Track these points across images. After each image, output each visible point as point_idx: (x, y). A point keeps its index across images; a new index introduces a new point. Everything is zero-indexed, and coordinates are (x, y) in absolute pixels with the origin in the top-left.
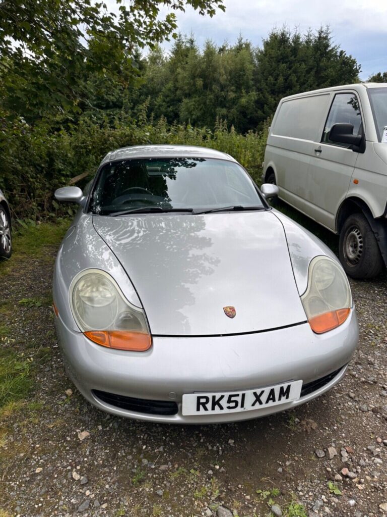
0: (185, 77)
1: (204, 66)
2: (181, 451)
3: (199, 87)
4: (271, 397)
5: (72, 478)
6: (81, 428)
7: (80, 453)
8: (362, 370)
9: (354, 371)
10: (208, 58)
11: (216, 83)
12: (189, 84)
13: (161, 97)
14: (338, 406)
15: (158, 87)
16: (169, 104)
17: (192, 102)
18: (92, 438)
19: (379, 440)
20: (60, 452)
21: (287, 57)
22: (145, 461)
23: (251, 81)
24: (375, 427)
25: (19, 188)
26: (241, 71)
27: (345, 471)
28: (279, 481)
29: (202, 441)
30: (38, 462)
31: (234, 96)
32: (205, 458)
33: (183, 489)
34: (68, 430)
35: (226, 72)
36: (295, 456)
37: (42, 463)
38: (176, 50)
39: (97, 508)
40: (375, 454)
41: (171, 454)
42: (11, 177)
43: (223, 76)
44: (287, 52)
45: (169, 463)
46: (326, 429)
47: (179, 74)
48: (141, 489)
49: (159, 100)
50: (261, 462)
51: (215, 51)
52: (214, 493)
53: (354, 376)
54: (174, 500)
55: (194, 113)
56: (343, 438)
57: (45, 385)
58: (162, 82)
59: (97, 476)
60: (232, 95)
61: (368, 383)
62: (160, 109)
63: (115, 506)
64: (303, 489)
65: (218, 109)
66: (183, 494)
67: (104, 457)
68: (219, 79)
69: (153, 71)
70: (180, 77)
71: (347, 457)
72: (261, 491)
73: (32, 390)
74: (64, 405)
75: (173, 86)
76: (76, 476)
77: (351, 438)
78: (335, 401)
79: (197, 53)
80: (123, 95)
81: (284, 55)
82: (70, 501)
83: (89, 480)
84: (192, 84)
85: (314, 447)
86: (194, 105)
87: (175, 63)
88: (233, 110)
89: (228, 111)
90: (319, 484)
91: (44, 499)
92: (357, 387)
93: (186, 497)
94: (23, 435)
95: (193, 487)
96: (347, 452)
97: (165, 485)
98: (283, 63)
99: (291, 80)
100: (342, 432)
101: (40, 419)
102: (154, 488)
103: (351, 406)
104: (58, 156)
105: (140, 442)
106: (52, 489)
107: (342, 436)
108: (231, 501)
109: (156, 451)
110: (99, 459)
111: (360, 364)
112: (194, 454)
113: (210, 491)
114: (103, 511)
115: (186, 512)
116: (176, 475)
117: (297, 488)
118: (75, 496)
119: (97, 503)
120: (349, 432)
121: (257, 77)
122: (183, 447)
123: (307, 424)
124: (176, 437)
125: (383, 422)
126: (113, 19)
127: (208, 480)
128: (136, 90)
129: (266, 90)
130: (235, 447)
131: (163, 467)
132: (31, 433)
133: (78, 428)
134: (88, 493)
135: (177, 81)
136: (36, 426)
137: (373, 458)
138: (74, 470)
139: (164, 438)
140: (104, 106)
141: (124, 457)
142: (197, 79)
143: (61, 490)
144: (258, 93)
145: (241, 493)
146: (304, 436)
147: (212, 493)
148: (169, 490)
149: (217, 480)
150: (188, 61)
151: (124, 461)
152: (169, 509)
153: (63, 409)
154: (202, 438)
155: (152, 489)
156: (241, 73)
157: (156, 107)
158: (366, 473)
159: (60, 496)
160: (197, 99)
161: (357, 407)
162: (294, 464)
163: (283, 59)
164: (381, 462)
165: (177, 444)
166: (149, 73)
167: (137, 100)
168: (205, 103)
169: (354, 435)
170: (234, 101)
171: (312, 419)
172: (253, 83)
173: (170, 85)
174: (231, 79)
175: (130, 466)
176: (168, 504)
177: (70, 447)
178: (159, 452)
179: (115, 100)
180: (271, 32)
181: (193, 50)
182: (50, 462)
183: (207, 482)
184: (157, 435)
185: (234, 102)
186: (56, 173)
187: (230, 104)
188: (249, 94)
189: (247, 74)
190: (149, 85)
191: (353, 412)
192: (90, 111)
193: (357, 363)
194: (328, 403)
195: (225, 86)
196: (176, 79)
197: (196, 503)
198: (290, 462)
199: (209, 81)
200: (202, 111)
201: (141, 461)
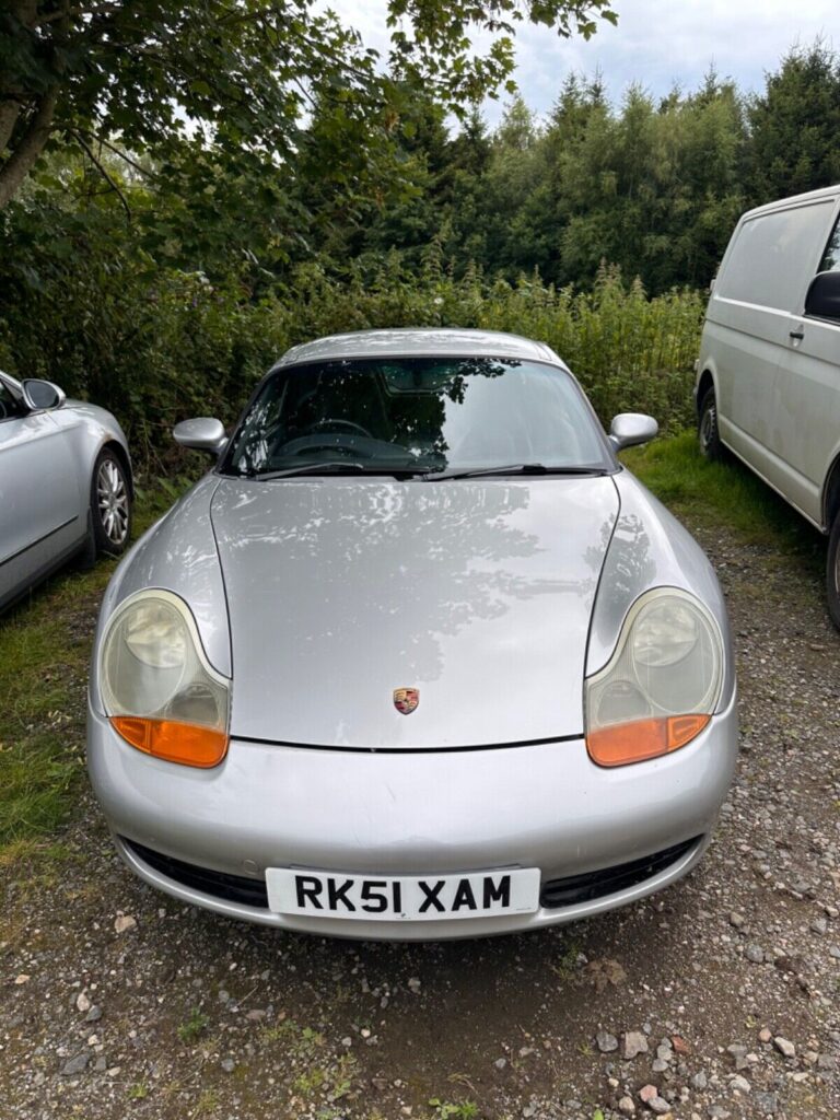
0: (578, 171)
1: (621, 143)
2: (304, 987)
3: (606, 191)
4: (464, 897)
5: (75, 1006)
6: (126, 909)
7: (108, 958)
8: (786, 863)
9: (765, 863)
10: (632, 125)
11: (645, 180)
12: (585, 184)
13: (523, 217)
14: (694, 941)
15: (518, 194)
16: (539, 231)
17: (590, 224)
18: (140, 933)
19: (765, 1035)
20: (73, 950)
21: (822, 111)
22: (224, 996)
23: (731, 171)
24: (768, 1002)
25: (172, 416)
26: (707, 150)
27: (649, 1093)
28: (489, 1088)
29: (354, 971)
30: (27, 963)
31: (687, 206)
32: (348, 1010)
33: (277, 1068)
34: (102, 909)
35: (671, 154)
36: (545, 1039)
37: (34, 967)
38: (562, 112)
39: (100, 1073)
40: (740, 1065)
41: (281, 989)
42: (157, 392)
43: (662, 162)
44: (823, 102)
45: (271, 1008)
46: (643, 988)
47: (565, 164)
48: (194, 1052)
49: (517, 223)
50: (466, 1038)
51: (650, 108)
52: (337, 1087)
53: (760, 875)
54: (252, 1086)
55: (595, 247)
56: (678, 1016)
57: (92, 813)
58: (527, 184)
59: (122, 1011)
60: (682, 205)
61: (791, 895)
62: (518, 242)
63: (134, 1075)
64: (535, 1115)
65: (647, 238)
66: (273, 1077)
67: (148, 974)
68: (653, 170)
69: (509, 160)
70: (565, 170)
71: (668, 1062)
72: (438, 1102)
73: (66, 821)
74: (112, 857)
75: (549, 190)
76: (83, 1002)
77: (696, 1018)
78: (691, 927)
79: (608, 115)
80: (442, 216)
81: (815, 106)
82: (55, 1050)
83: (104, 1015)
84: (592, 184)
85: (600, 1025)
86: (594, 231)
87: (557, 141)
88: (683, 238)
89: (671, 242)
90: (577, 1110)
91: (11, 1036)
92: (760, 901)
93: (278, 1085)
94: (18, 906)
95: (301, 1065)
96: (673, 1049)
97: (246, 1050)
98: (809, 126)
99: (829, 163)
100: (680, 1001)
101: (59, 881)
102: (222, 1052)
103: (726, 943)
104: (254, 351)
105: (229, 955)
106: (33, 1020)
107: (676, 1010)
108: (368, 1110)
109: (253, 977)
110: (138, 976)
111: (788, 848)
112: (328, 997)
113: (331, 1081)
114: (107, 1081)
115: (266, 1115)
116: (274, 1035)
117: (521, 1111)
118: (68, 1041)
119: (101, 1065)
120: (698, 1004)
121: (744, 160)
122: (311, 980)
123: (603, 969)
124: (303, 956)
125: (792, 995)
126: (374, 62)
127: (335, 1056)
128: (470, 203)
129: (767, 189)
130: (421, 996)
131: (255, 1014)
132: (35, 904)
133: (121, 909)
134: (93, 1039)
135: (560, 180)
136: (48, 892)
137: (731, 1075)
138: (85, 990)
139: (280, 953)
140: (402, 240)
141: (186, 979)
142: (604, 173)
143: (47, 1026)
144: (744, 197)
145: (395, 1099)
146: (586, 996)
147: (332, 1087)
148: (251, 1064)
149: (355, 1060)
150: (586, 135)
151: (184, 989)
152: (236, 1102)
153: (108, 865)
154: (357, 965)
155: (217, 1055)
156: (706, 153)
157: (511, 238)
158: (698, 1106)
159: (42, 1037)
160: (603, 216)
161: (741, 948)
162: (539, 1055)
163: (812, 115)
164: (748, 1087)
165: (302, 970)
166: (499, 166)
167: (470, 224)
168: (619, 226)
169: (708, 1011)
170: (688, 218)
171: (618, 961)
172: (734, 176)
173: (544, 189)
174: (683, 168)
175: (192, 1000)
176: (238, 1091)
177: (93, 944)
178: (260, 980)
179: (425, 227)
180: (787, 55)
181: (598, 110)
182: (48, 967)
183: (334, 1061)
184: (267, 945)
185: (688, 220)
186: (247, 385)
187: (679, 225)
188: (724, 200)
189: (720, 155)
190: (497, 192)
191: (726, 959)
192: (373, 251)
193: (779, 846)
194: (672, 930)
195: (667, 186)
196: (559, 176)
197: (293, 1102)
198: (531, 1050)
199: (632, 176)
200: (612, 244)
201: (217, 994)
